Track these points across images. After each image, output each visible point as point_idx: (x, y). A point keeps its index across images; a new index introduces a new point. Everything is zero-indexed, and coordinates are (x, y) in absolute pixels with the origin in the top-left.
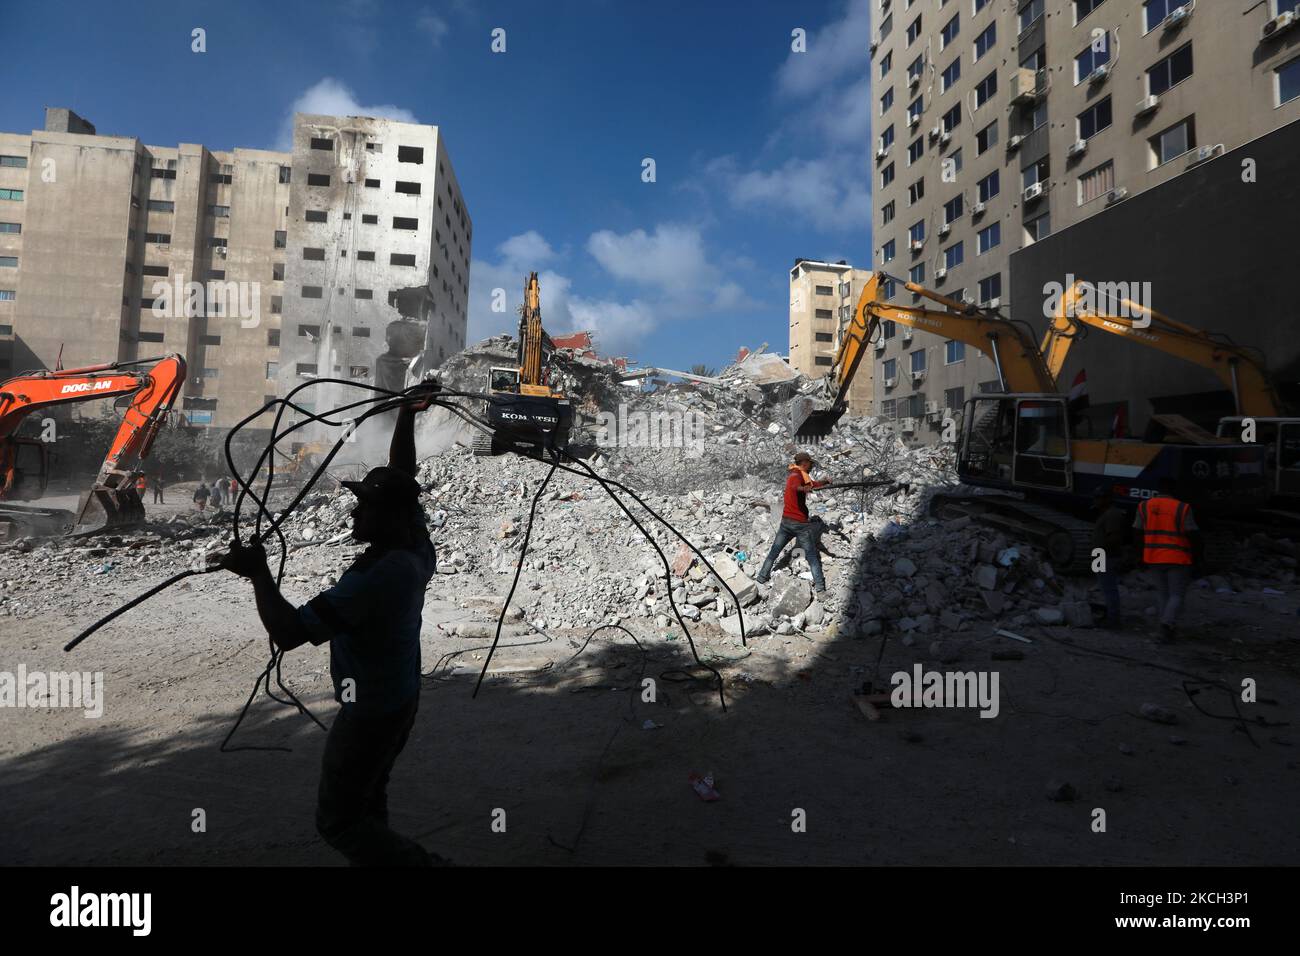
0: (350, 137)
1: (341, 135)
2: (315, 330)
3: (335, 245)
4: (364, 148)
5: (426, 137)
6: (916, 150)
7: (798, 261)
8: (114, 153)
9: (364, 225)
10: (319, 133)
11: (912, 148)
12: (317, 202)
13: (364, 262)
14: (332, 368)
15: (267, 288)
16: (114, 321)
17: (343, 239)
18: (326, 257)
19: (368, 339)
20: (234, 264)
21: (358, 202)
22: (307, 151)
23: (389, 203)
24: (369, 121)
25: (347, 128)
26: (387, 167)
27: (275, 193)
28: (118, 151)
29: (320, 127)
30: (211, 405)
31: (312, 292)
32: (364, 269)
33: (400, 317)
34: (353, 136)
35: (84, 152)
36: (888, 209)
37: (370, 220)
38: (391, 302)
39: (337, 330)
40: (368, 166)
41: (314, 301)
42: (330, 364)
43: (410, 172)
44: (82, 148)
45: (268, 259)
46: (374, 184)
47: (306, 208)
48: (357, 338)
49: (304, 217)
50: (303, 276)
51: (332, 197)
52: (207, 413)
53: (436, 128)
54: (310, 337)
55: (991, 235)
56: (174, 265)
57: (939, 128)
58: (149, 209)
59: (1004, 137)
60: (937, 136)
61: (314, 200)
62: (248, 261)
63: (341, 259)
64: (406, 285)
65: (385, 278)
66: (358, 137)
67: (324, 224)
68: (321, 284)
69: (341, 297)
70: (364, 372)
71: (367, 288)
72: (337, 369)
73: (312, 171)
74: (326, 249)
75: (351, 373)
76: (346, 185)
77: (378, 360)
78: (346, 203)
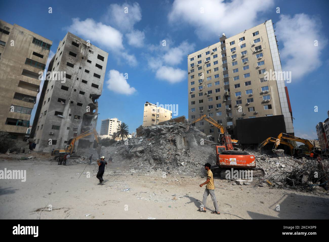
0: (85, 46)
1: (82, 45)
2: (64, 101)
3: (75, 76)
4: (88, 51)
5: (105, 55)
6: (201, 94)
9: (85, 72)
10: (75, 41)
12: (71, 61)
13: (84, 83)
14: (68, 115)
17: (78, 75)
18: (71, 78)
19: (81, 107)
21: (84, 65)
22: (70, 44)
23: (94, 69)
25: (84, 43)
26: (94, 59)
27: (29, 45)
29: (76, 39)
31: (65, 88)
32: (83, 85)
33: (92, 102)
36: (193, 102)
37: (87, 71)
38: (90, 97)
39: (72, 102)
40: (89, 56)
41: (65, 91)
42: (68, 113)
43: (100, 62)
45: (21, 66)
47: (67, 61)
48: (78, 106)
49: (66, 64)
51: (77, 61)
54: (62, 103)
57: (207, 93)
59: (222, 99)
61: (70, 60)
63: (77, 80)
64: (95, 93)
65: (88, 89)
66: (87, 47)
67: (72, 68)
68: (69, 86)
69: (75, 92)
70: (79, 117)
71: (84, 92)
72: (70, 115)
73: (71, 51)
74: (72, 76)
75: (75, 117)
76: (81, 59)
77: (84, 114)
78: (80, 65)
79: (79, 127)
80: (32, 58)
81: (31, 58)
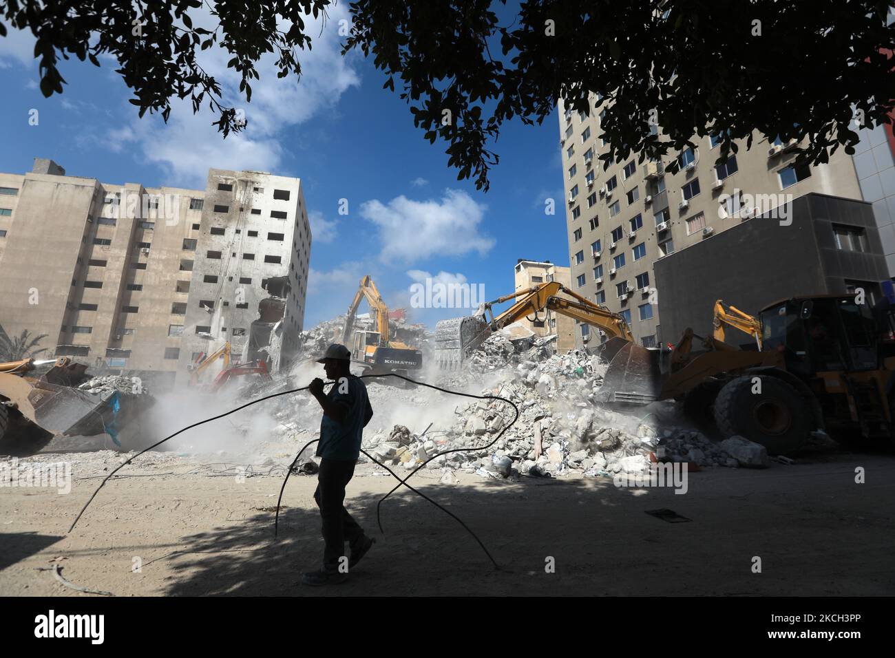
1: (238, 182)
2: (211, 304)
3: (229, 249)
4: (252, 190)
5: (292, 185)
6: (592, 200)
7: (519, 261)
8: (80, 187)
9: (249, 237)
10: (224, 181)
11: (589, 198)
13: (247, 260)
14: (221, 329)
15: (174, 275)
16: (63, 296)
17: (234, 246)
18: (222, 257)
19: (246, 310)
20: (153, 259)
21: (245, 222)
22: (215, 191)
23: (266, 224)
24: (256, 175)
25: (242, 178)
26: (266, 202)
27: (186, 215)
28: (83, 186)
29: (225, 177)
30: (127, 354)
31: (211, 279)
32: (247, 265)
33: (269, 296)
34: (245, 183)
35: (59, 186)
36: (578, 233)
37: (253, 234)
38: (263, 286)
39: (226, 304)
40: (254, 201)
41: (212, 285)
42: (219, 326)
43: (280, 205)
44: (59, 184)
45: (177, 256)
46: (257, 212)
47: (211, 226)
48: (239, 310)
49: (210, 231)
50: (205, 269)
51: (229, 219)
52: (123, 360)
53: (299, 179)
54: (207, 308)
55: (640, 250)
56: (112, 259)
57: (605, 188)
58: (98, 223)
59: (643, 195)
60: (604, 193)
61: (217, 221)
62: (164, 257)
63: (232, 258)
64: (274, 275)
65: (260, 271)
66: (249, 184)
67: (222, 236)
68: (217, 274)
69: (230, 282)
70: (242, 331)
71: (248, 277)
72: (224, 329)
73: (217, 204)
74: (223, 252)
75: (234, 332)
76: (239, 212)
77: (252, 324)
78: (238, 223)
79: (244, 350)
80: (192, 236)
81: (190, 238)
